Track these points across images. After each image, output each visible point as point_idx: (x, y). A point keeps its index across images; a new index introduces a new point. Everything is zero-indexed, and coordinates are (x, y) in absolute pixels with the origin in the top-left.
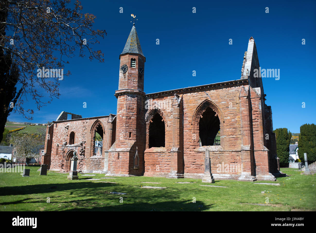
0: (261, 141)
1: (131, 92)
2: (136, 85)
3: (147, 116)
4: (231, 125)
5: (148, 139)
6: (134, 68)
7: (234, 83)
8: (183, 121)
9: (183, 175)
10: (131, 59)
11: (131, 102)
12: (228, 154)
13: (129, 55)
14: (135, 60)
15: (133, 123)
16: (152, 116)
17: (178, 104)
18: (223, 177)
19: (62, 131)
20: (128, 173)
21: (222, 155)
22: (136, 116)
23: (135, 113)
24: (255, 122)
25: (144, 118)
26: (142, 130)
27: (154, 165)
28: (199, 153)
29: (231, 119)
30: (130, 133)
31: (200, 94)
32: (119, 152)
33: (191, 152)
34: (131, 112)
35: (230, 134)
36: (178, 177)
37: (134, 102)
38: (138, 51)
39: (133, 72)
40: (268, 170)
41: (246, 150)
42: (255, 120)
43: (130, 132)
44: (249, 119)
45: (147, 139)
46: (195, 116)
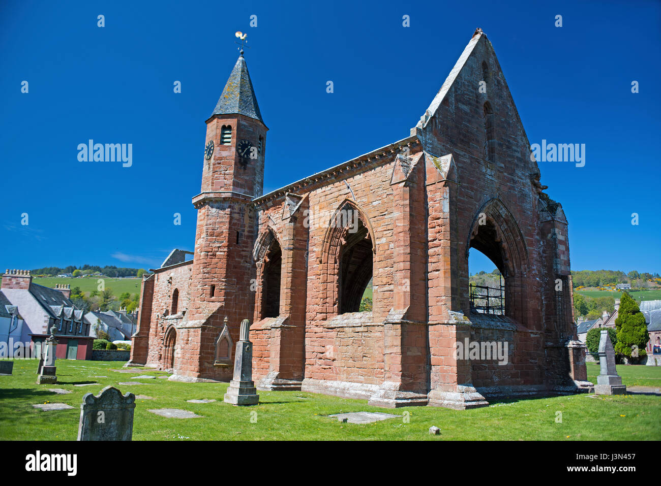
0: (444, 298)
1: (217, 199)
2: (230, 181)
3: (257, 249)
4: (387, 258)
5: (260, 298)
6: (228, 146)
7: (392, 152)
8: (307, 254)
9: (301, 384)
10: (221, 128)
11: (218, 221)
12: (378, 334)
13: (218, 118)
14: (229, 128)
15: (219, 264)
16: (268, 247)
17: (291, 216)
18: (366, 391)
19: (163, 288)
20: (198, 373)
21: (369, 335)
22: (226, 249)
23: (225, 243)
24: (435, 247)
25: (252, 254)
26: (245, 279)
27: (262, 357)
28: (330, 330)
29: (388, 243)
30: (213, 287)
31: (336, 188)
32: (189, 329)
33: (317, 329)
34: (217, 242)
35: (385, 280)
36: (275, 387)
37: (224, 220)
38: (240, 107)
39: (225, 154)
40: (455, 378)
41: (393, 324)
42: (435, 242)
43: (212, 285)
44: (409, 239)
45: (256, 299)
46: (327, 242)
